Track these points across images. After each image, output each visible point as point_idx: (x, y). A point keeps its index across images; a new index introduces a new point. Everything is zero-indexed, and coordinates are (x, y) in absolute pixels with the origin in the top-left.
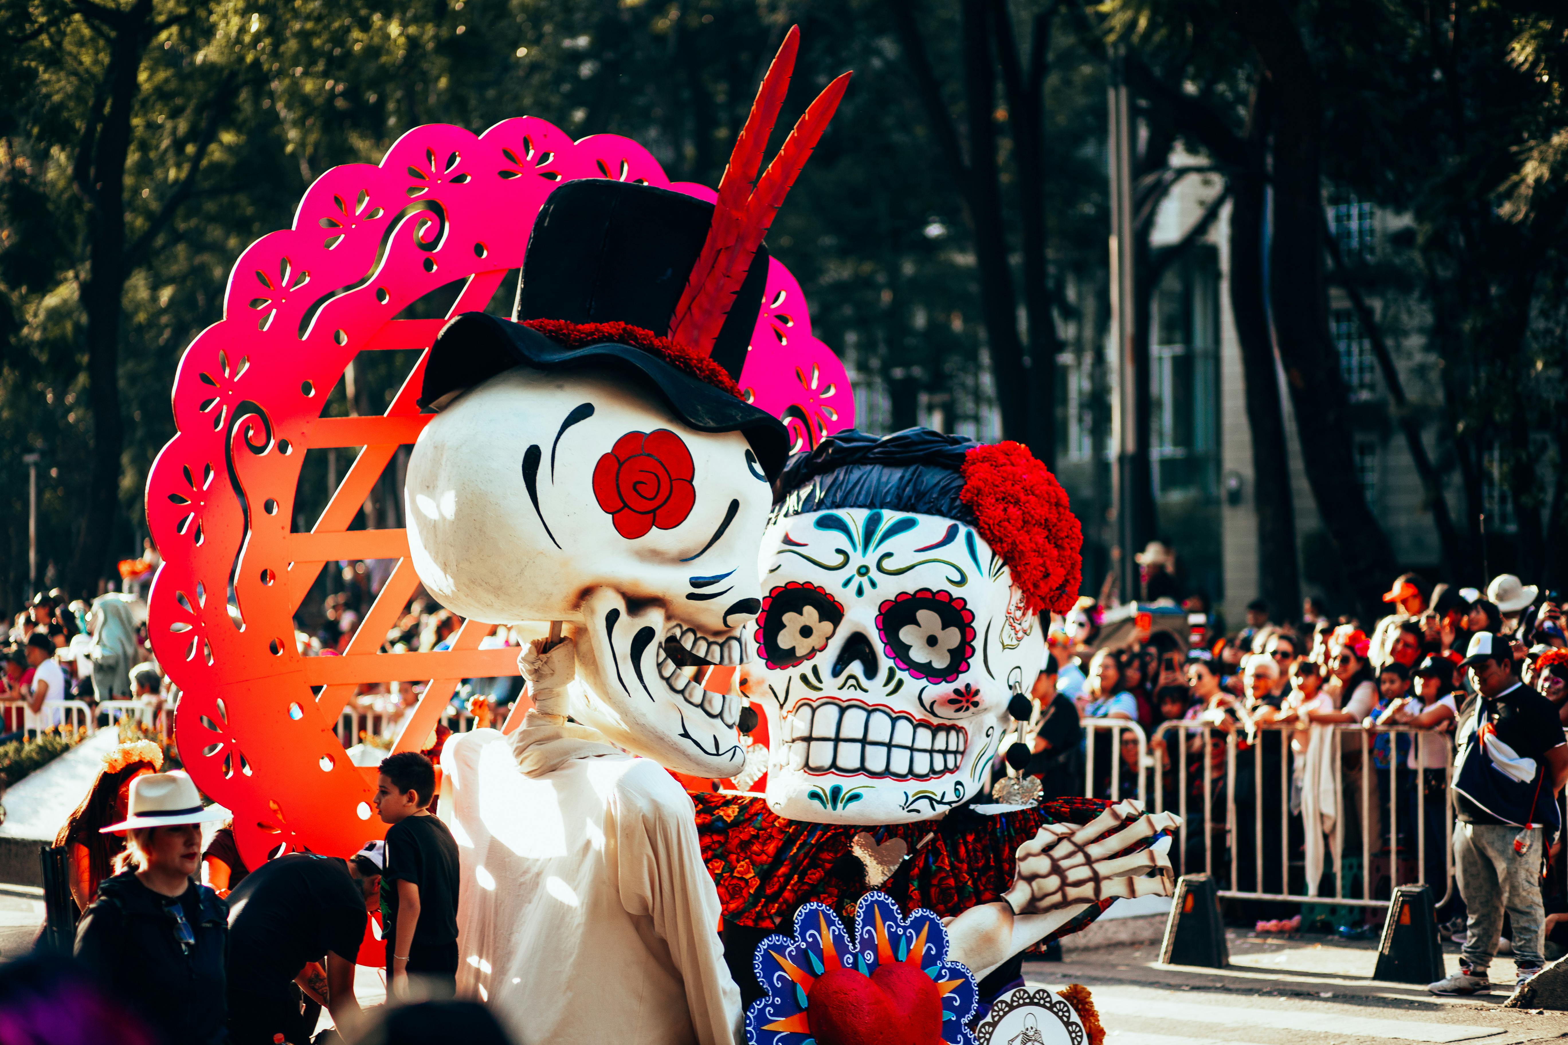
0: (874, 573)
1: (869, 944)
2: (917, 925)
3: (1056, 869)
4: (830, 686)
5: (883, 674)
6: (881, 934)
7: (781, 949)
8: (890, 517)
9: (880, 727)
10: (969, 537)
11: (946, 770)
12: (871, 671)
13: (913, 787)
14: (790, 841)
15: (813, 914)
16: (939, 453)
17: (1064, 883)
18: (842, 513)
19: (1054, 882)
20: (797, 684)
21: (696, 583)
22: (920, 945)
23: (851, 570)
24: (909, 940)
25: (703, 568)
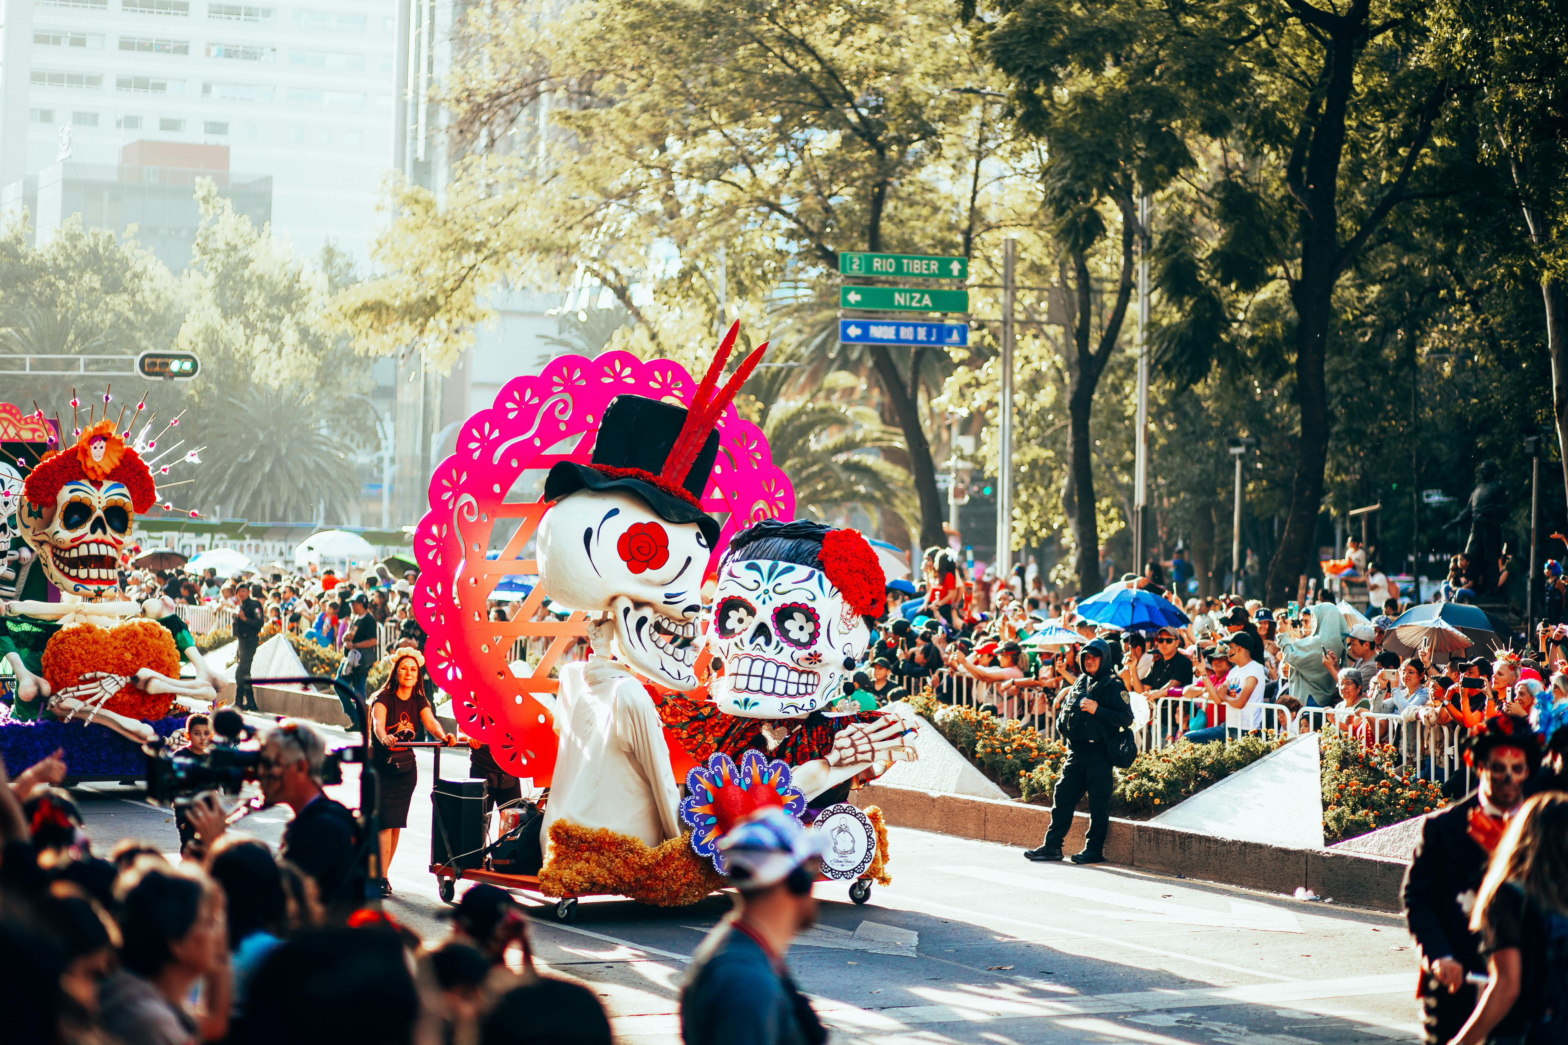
0: (771, 593)
1: (748, 774)
2: (775, 767)
3: (853, 745)
4: (748, 648)
5: (774, 643)
6: (755, 770)
7: (701, 774)
8: (782, 565)
9: (771, 670)
10: (820, 577)
11: (806, 693)
12: (768, 642)
13: (787, 701)
14: (734, 726)
15: (719, 758)
16: (813, 533)
17: (856, 752)
18: (758, 562)
19: (852, 751)
20: (733, 646)
21: (668, 596)
22: (776, 777)
23: (760, 591)
24: (770, 774)
25: (672, 589)
